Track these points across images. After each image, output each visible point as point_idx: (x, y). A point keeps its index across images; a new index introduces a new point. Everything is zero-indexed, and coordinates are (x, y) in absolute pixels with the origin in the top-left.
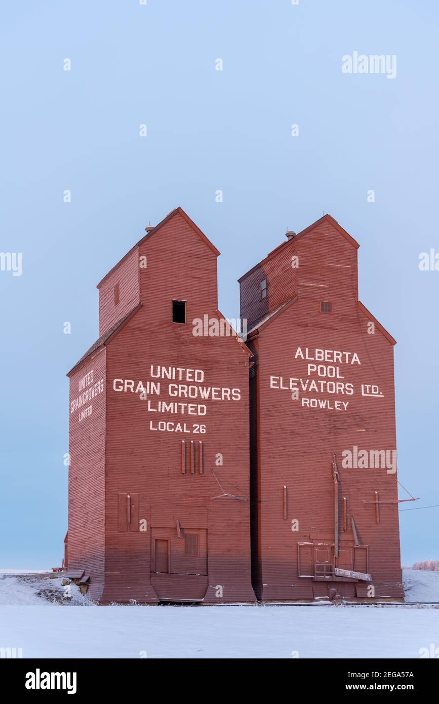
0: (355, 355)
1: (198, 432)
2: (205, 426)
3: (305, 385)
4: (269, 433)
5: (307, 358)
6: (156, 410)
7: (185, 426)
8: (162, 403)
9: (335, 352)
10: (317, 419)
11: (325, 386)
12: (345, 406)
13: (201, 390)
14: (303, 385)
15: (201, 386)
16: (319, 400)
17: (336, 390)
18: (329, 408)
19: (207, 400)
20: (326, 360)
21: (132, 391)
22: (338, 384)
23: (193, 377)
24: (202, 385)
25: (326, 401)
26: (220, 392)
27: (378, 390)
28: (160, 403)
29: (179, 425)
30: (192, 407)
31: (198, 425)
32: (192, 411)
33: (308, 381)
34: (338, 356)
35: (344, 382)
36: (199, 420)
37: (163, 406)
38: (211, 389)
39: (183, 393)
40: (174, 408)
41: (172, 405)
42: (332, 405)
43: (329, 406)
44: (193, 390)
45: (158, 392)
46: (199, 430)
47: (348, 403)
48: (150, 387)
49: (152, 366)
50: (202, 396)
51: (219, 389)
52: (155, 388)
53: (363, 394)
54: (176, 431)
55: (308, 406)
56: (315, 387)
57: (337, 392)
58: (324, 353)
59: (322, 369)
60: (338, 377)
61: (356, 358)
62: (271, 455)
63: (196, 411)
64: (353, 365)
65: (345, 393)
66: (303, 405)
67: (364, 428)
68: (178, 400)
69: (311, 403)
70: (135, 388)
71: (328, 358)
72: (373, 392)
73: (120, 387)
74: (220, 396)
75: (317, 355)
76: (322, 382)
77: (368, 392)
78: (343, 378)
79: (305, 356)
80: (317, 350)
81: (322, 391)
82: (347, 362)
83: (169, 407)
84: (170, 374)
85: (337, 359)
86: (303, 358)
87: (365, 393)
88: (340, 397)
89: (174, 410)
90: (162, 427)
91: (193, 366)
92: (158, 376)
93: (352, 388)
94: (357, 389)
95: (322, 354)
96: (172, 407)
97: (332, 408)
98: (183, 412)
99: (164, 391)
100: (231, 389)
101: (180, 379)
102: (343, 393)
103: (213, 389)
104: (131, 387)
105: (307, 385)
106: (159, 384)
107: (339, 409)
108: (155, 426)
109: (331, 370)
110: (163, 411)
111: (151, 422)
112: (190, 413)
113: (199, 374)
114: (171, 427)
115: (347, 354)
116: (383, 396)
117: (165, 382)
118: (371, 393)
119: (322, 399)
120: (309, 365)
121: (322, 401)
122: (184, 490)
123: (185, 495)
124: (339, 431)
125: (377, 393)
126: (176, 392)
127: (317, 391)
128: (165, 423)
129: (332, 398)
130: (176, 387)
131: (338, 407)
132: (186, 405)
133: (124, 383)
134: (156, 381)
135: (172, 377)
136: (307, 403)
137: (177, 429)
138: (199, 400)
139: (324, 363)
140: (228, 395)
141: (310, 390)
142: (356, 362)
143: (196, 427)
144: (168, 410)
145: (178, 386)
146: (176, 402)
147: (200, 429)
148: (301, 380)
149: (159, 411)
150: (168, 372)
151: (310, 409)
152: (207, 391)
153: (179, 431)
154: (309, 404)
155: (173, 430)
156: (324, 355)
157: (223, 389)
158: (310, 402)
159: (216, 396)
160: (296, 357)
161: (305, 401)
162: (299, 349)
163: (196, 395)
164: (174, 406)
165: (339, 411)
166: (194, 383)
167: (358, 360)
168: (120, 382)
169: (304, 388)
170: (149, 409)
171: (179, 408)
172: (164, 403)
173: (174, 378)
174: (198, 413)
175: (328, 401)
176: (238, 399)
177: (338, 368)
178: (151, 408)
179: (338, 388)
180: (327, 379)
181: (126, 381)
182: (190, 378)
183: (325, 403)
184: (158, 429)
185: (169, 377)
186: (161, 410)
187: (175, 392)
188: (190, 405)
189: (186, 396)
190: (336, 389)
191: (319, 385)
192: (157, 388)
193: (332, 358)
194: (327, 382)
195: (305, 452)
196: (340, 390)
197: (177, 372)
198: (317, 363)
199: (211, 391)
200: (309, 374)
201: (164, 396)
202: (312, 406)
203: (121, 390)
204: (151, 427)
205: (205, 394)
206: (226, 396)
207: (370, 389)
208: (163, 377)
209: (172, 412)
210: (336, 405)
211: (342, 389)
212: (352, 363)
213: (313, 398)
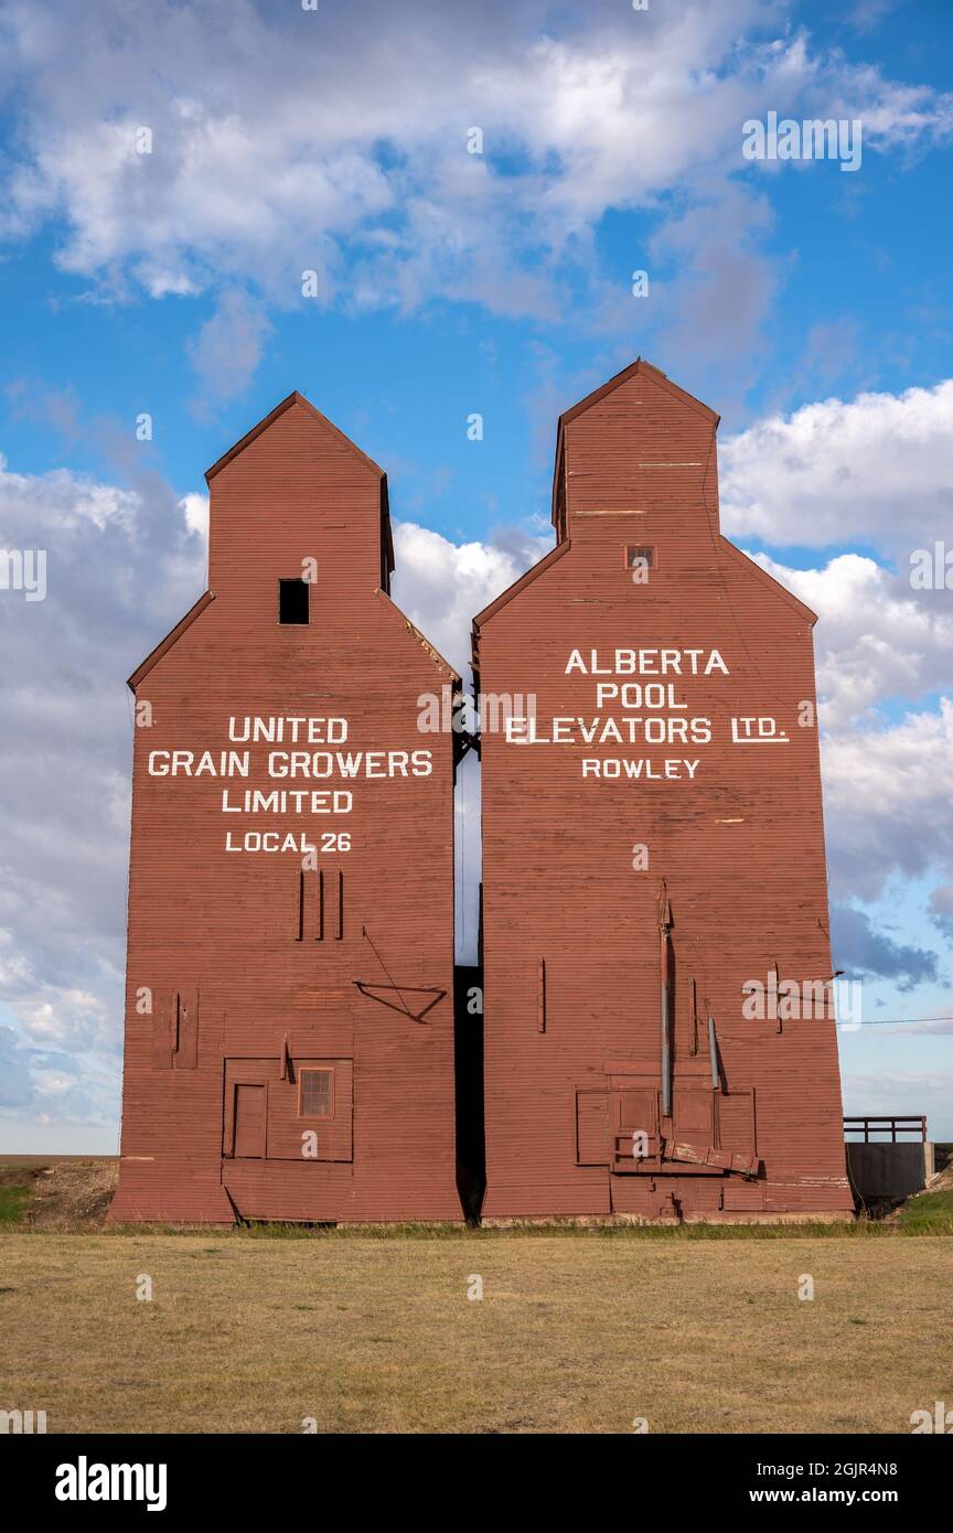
0: (715, 654)
1: (334, 850)
2: (349, 836)
3: (589, 731)
4: (502, 842)
5: (595, 671)
6: (239, 810)
7: (303, 839)
8: (252, 794)
9: (664, 653)
10: (621, 803)
11: (640, 728)
12: (691, 769)
13: (340, 761)
14: (584, 731)
15: (340, 751)
16: (625, 761)
17: (667, 736)
18: (649, 776)
19: (353, 780)
20: (642, 671)
21: (189, 773)
22: (671, 721)
23: (323, 735)
24: (344, 749)
25: (641, 762)
26: (384, 761)
27: (773, 726)
28: (248, 793)
29: (290, 837)
30: (319, 797)
31: (333, 836)
32: (319, 806)
33: (596, 721)
34: (671, 659)
35: (688, 716)
36: (336, 823)
37: (255, 800)
38: (364, 756)
39: (299, 770)
40: (280, 802)
41: (274, 796)
42: (658, 768)
43: (649, 772)
44: (323, 762)
45: (244, 772)
46: (335, 845)
47: (697, 762)
48: (228, 762)
49: (232, 720)
50: (342, 772)
51: (382, 754)
52: (239, 764)
53: (736, 739)
54: (284, 849)
55: (598, 775)
56: (616, 733)
57: (671, 740)
58: (637, 657)
59: (631, 693)
60: (672, 705)
61: (716, 661)
62: (508, 889)
63: (330, 804)
64: (710, 676)
65: (689, 739)
66: (585, 775)
67: (741, 816)
68: (287, 784)
69: (606, 768)
70: (194, 766)
71: (647, 667)
72: (761, 733)
73: (162, 767)
74: (384, 768)
75: (619, 662)
76: (632, 721)
77: (748, 733)
78: (686, 706)
79: (588, 665)
80: (618, 652)
81: (633, 739)
82: (695, 672)
83: (269, 800)
84: (272, 730)
85: (670, 667)
86: (584, 671)
87: (739, 737)
88: (679, 749)
89: (280, 805)
90: (253, 844)
91: (324, 711)
92: (245, 738)
93: (709, 728)
94: (721, 731)
95: (630, 659)
96: (276, 801)
97: (657, 776)
98: (299, 810)
99: (258, 768)
100: (410, 753)
101: (295, 739)
102: (685, 740)
103: (369, 755)
104: (187, 765)
105: (593, 730)
106: (247, 754)
107: (675, 777)
108: (237, 842)
109: (655, 693)
110: (255, 809)
111: (229, 834)
112: (314, 810)
113: (337, 727)
114: (272, 842)
115: (694, 653)
116: (787, 740)
117: (259, 750)
118: (755, 734)
119: (632, 758)
120: (600, 686)
121: (633, 764)
122: (299, 974)
123: (302, 986)
124: (678, 826)
125: (773, 732)
126: (285, 769)
127: (620, 740)
128: (258, 835)
129: (658, 754)
130: (286, 757)
131: (672, 773)
132: (306, 793)
133: (171, 758)
134: (240, 749)
135: (276, 738)
136: (596, 769)
137: (286, 845)
138: (337, 782)
139: (637, 677)
140: (402, 765)
141: (602, 740)
142: (716, 671)
143: (329, 839)
144: (266, 807)
145: (290, 756)
146: (284, 789)
147: (339, 842)
148: (580, 719)
149: (247, 810)
150: (268, 729)
151: (603, 782)
152: (354, 760)
153: (289, 849)
154: (601, 771)
155: (276, 848)
156: (637, 661)
157: (391, 754)
158: (602, 766)
159: (374, 770)
160: (568, 671)
161: (589, 765)
162: (575, 654)
163: (330, 771)
164: (280, 798)
165: (674, 780)
166: (326, 747)
167: (721, 665)
168: (163, 756)
169: (588, 737)
170: (225, 809)
171: (291, 801)
172: (258, 794)
173: (280, 739)
174: (332, 809)
175: (648, 762)
176: (427, 773)
177: (671, 687)
178: (229, 805)
179: (671, 731)
180: (644, 712)
181: (176, 754)
182: (316, 736)
183: (640, 765)
184: (243, 847)
185: (270, 737)
186: (251, 808)
187: (281, 768)
188: (315, 794)
189: (307, 775)
190: (667, 732)
191: (624, 729)
192: (242, 763)
193: (657, 664)
194: (645, 719)
195: (591, 878)
196: (676, 736)
197: (288, 727)
198: (620, 680)
199: (364, 760)
200: (600, 705)
201: (260, 779)
202: (606, 775)
203: (164, 773)
204: (228, 845)
205: (350, 768)
206: (397, 770)
207: (754, 726)
208: (256, 739)
209: (275, 810)
210: (668, 769)
211: (682, 731)
212: (708, 671)
213: (610, 757)
